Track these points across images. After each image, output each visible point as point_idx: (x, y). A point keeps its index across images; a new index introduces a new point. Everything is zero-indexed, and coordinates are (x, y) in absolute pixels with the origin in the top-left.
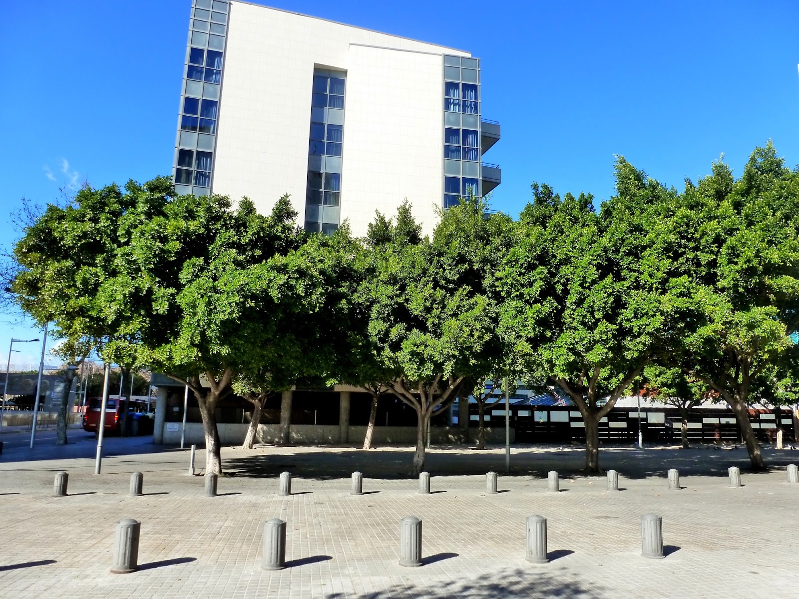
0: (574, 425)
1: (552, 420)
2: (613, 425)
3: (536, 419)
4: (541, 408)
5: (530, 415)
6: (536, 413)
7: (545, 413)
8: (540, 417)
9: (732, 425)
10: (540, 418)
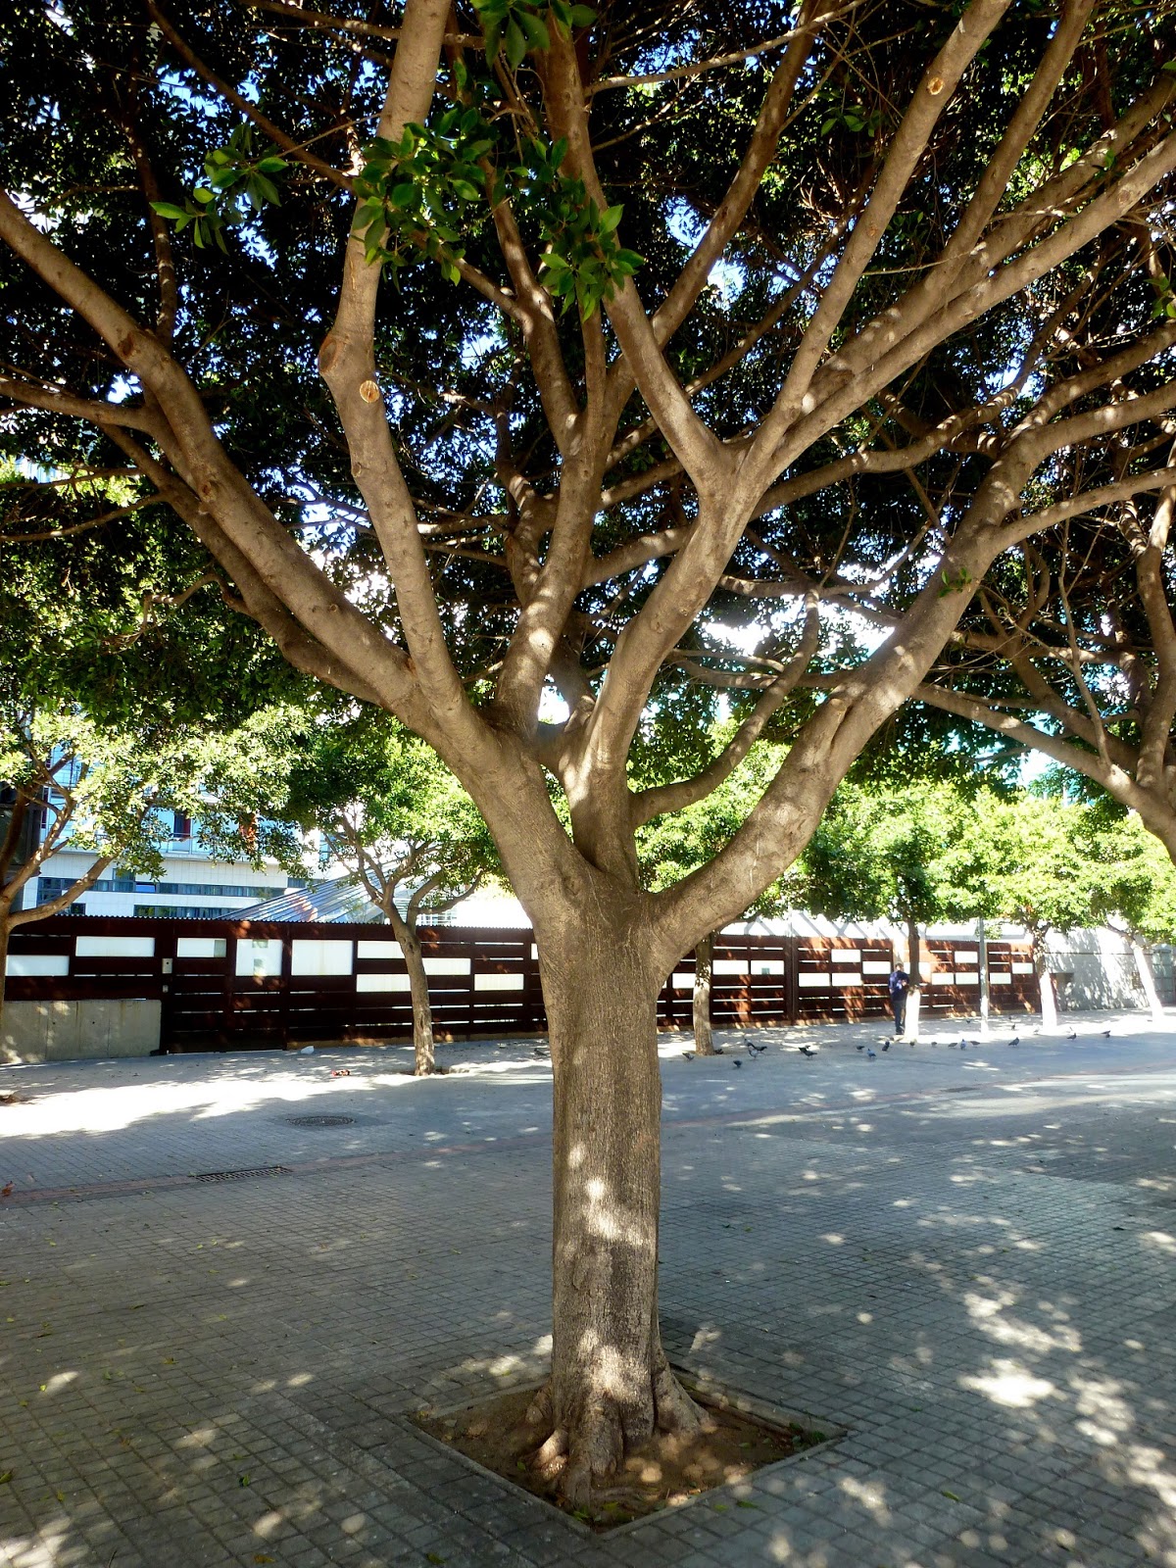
0: (367, 983)
1: (297, 970)
2: (485, 982)
3: (243, 968)
4: (261, 931)
5: (222, 953)
6: (244, 946)
7: (275, 946)
8: (257, 960)
9: (775, 979)
10: (257, 963)
